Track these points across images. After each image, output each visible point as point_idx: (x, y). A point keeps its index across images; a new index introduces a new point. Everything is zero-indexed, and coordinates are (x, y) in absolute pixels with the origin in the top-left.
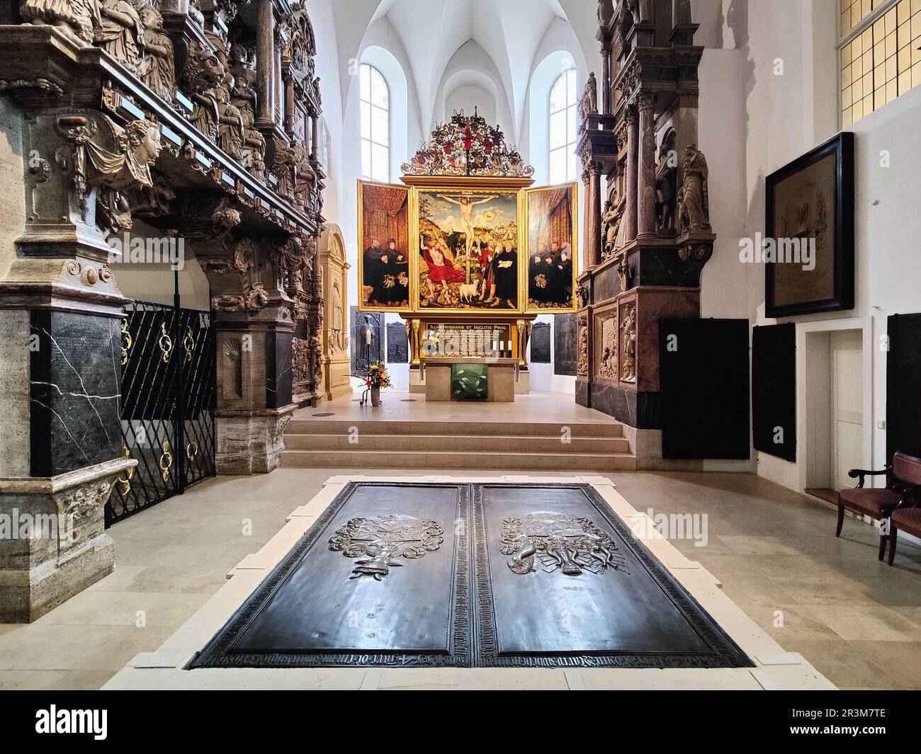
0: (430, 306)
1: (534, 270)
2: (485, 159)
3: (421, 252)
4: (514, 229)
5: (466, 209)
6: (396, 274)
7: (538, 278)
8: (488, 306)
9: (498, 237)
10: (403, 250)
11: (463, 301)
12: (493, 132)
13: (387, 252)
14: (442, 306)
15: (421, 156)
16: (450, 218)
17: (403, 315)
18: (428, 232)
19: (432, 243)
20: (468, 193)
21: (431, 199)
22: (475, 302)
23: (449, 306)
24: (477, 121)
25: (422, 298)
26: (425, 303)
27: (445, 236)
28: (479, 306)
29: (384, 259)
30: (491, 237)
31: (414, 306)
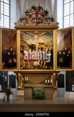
0: (24, 69)
1: (59, 56)
2: (43, 20)
3: (21, 51)
4: (52, 43)
5: (36, 37)
6: (12, 59)
7: (60, 59)
8: (43, 69)
9: (47, 46)
10: (15, 51)
11: (35, 67)
12: (45, 11)
13: (10, 51)
14: (28, 69)
15: (21, 20)
16: (31, 40)
17: (15, 72)
18: (23, 45)
19: (25, 48)
20: (37, 32)
21: (24, 34)
22: (39, 67)
23: (30, 69)
24: (40, 8)
25: (21, 66)
26: (22, 68)
27: (29, 46)
28: (40, 69)
29: (9, 53)
30: (44, 46)
31: (18, 69)
